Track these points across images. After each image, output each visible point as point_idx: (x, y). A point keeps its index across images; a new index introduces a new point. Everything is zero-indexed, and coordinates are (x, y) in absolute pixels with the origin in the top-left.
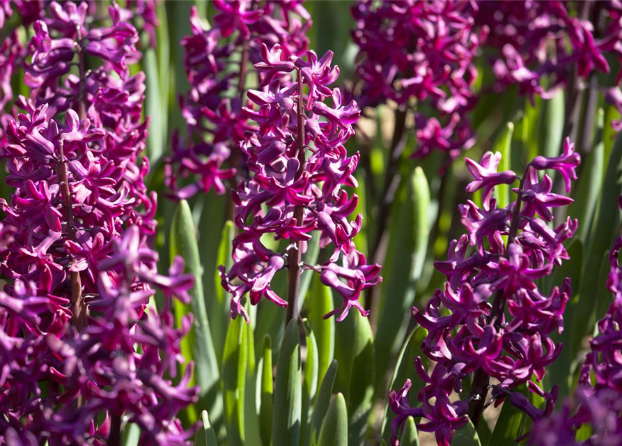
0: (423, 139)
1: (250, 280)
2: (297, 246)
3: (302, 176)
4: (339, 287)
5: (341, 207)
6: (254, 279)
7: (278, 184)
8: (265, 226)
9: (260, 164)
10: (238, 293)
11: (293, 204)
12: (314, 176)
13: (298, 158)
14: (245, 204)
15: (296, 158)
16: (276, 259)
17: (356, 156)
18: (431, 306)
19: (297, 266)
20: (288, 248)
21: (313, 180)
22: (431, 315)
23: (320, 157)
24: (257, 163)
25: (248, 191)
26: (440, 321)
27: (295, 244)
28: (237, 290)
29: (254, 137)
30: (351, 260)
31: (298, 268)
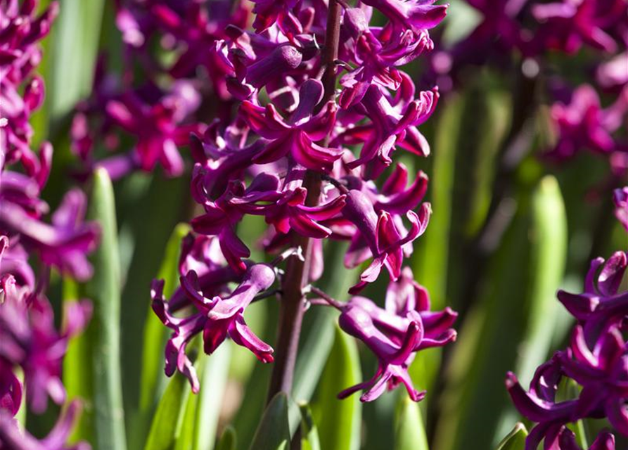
0: (563, 123)
1: (206, 301)
2: (304, 254)
3: (325, 110)
4: (373, 338)
5: (393, 197)
6: (215, 298)
7: (278, 118)
8: (245, 199)
9: (250, 86)
10: (183, 332)
11: (303, 165)
12: (348, 132)
13: (322, 80)
14: (214, 165)
15: (319, 80)
16: (260, 270)
17: (432, 94)
18: (542, 381)
19: (299, 292)
20: (286, 255)
21: (347, 138)
22: (540, 396)
23: (363, 81)
24: (244, 82)
25: (221, 143)
26: (555, 408)
27: (300, 250)
28: (182, 324)
29: (244, 40)
30: (401, 303)
31: (300, 296)
